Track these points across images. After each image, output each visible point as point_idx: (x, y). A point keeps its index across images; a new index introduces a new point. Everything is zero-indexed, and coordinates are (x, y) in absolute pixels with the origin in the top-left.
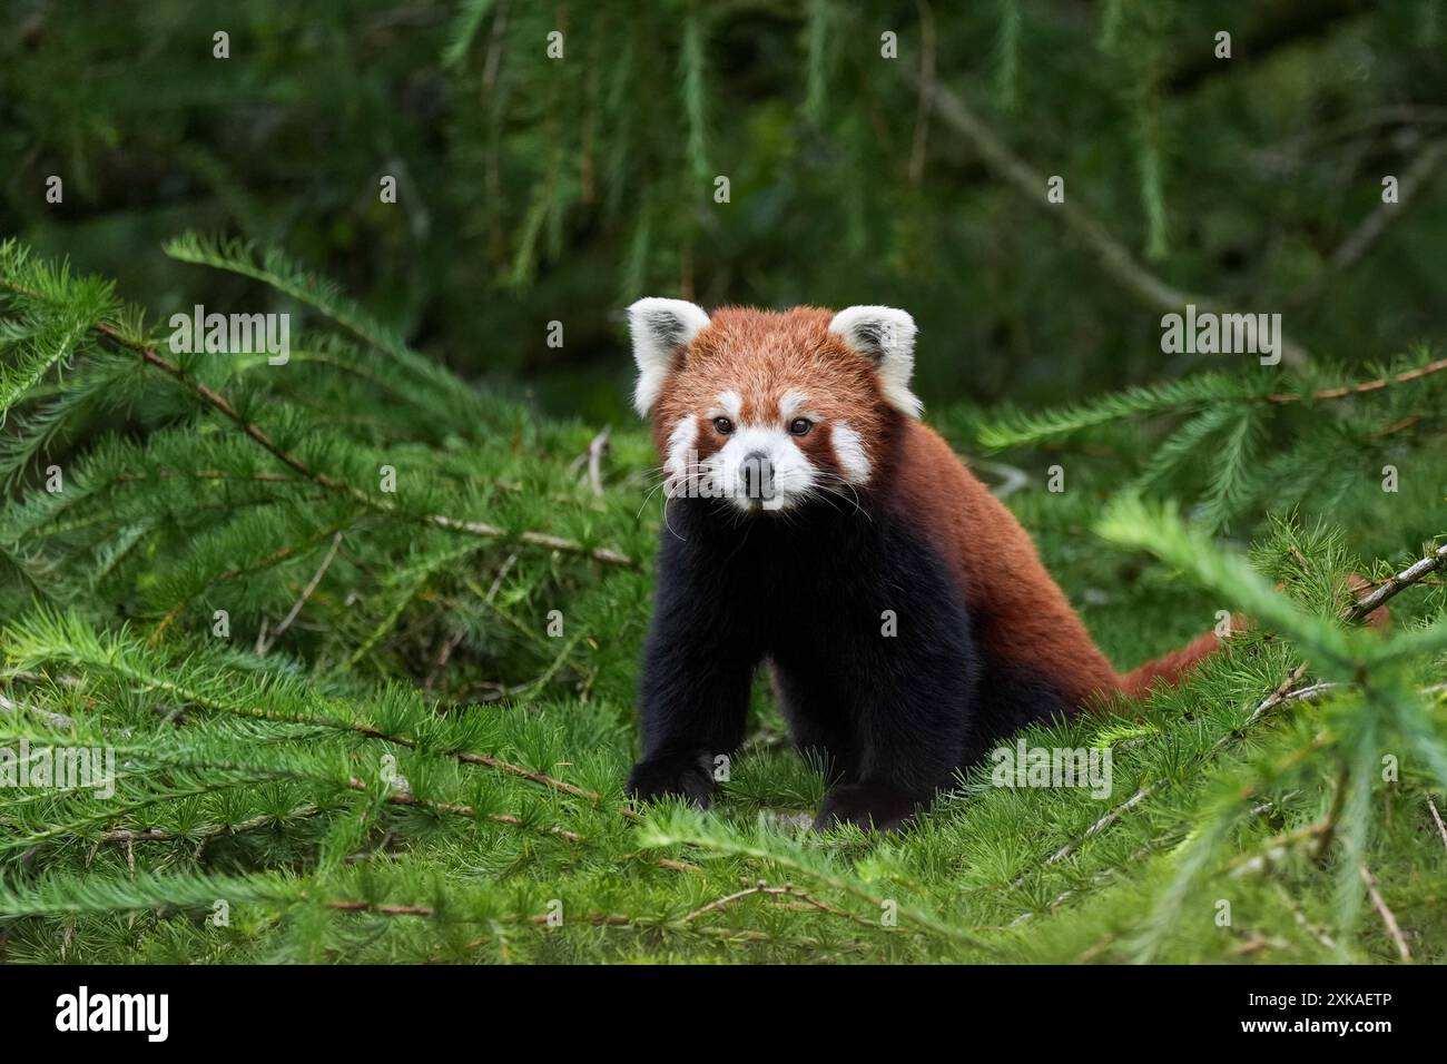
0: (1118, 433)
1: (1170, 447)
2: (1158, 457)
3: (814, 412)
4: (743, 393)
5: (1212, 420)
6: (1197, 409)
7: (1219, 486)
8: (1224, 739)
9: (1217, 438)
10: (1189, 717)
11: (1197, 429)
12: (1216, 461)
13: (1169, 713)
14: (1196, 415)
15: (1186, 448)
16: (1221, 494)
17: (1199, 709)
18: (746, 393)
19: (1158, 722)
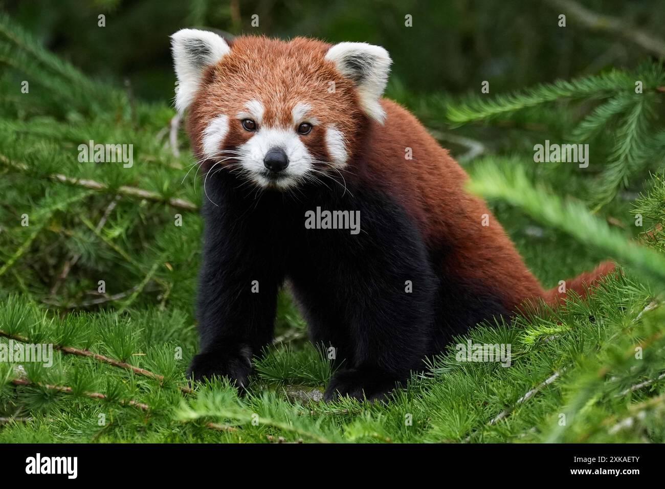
0: (549, 114)
1: (585, 125)
2: (577, 132)
3: (315, 118)
4: (264, 102)
5: (615, 106)
6: (607, 96)
7: (621, 151)
8: (617, 334)
9: (620, 118)
10: (592, 319)
11: (604, 112)
12: (619, 133)
13: (579, 316)
14: (604, 101)
15: (598, 125)
16: (622, 157)
17: (598, 312)
18: (267, 103)
19: (570, 322)
